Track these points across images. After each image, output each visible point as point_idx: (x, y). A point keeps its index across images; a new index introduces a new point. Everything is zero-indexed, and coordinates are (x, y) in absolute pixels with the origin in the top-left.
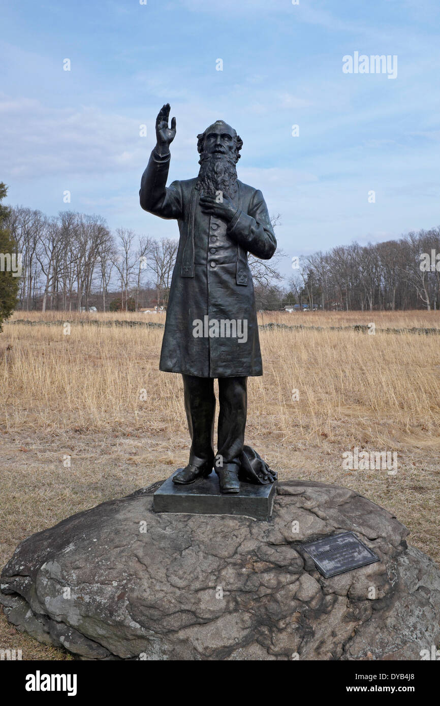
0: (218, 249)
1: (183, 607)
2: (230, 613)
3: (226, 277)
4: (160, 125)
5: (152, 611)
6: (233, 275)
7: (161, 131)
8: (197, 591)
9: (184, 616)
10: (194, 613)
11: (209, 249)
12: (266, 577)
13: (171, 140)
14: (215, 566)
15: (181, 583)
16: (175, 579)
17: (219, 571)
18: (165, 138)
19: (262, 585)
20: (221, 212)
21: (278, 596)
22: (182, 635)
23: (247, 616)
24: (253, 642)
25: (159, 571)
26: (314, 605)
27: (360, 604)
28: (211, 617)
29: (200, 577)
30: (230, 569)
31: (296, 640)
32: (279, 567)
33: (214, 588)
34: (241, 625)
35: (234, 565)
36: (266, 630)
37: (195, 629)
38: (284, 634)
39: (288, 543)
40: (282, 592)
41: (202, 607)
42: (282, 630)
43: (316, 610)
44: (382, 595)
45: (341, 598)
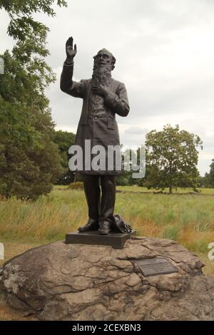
0: (99, 111)
1: (66, 283)
2: (90, 288)
3: (102, 124)
4: (68, 47)
5: (50, 284)
6: (106, 123)
7: (68, 51)
8: (75, 276)
9: (65, 287)
10: (71, 286)
11: (94, 111)
12: (112, 272)
13: (74, 56)
14: (87, 266)
15: (67, 272)
16: (64, 270)
17: (88, 268)
18: (70, 54)
19: (108, 276)
20: (101, 92)
21: (116, 282)
22: (63, 296)
23: (98, 290)
24: (100, 303)
25: (57, 266)
26: (135, 288)
27: (164, 292)
28: (79, 289)
29: (78, 270)
30: (94, 268)
31: (123, 305)
32: (120, 269)
33: (84, 276)
34: (94, 294)
35: (97, 266)
36: (107, 298)
37: (71, 294)
38: (117, 301)
39: (129, 259)
40: (119, 280)
41: (76, 284)
42: (116, 299)
43: (136, 291)
44: (177, 289)
45: (152, 287)
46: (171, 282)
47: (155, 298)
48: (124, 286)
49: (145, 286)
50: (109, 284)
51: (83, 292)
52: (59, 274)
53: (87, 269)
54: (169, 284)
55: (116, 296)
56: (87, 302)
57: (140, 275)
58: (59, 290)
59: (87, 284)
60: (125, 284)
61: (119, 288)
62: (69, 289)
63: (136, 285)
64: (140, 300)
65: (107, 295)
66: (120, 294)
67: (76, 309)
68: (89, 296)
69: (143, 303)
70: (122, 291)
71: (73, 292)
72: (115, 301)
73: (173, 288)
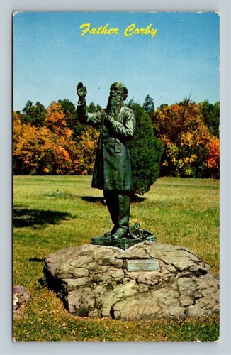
1: (71, 272)
2: (85, 277)
3: (111, 149)
6: (114, 148)
7: (79, 93)
12: (104, 267)
19: (101, 269)
21: (104, 274)
22: (66, 280)
23: (90, 278)
24: (88, 286)
26: (117, 279)
27: (141, 285)
28: (78, 276)
29: (82, 264)
30: (94, 263)
31: (104, 290)
32: (112, 265)
33: (84, 268)
34: (86, 281)
35: (97, 262)
36: (95, 284)
37: (71, 279)
38: (101, 287)
39: (123, 258)
40: (107, 273)
41: (76, 273)
42: (101, 285)
43: (117, 281)
44: (153, 284)
45: (132, 280)
46: (148, 278)
47: (133, 288)
48: (108, 277)
49: (126, 279)
50: (99, 274)
51: (80, 279)
52: (68, 265)
53: (88, 263)
54: (146, 279)
55: (101, 283)
56: (80, 285)
57: (125, 270)
58: (64, 276)
59: (84, 273)
60: (111, 276)
61: (104, 278)
62: (71, 276)
63: (118, 277)
64: (120, 288)
66: (104, 282)
69: (122, 290)
70: (106, 280)
71: (73, 278)
72: (99, 287)
73: (149, 282)
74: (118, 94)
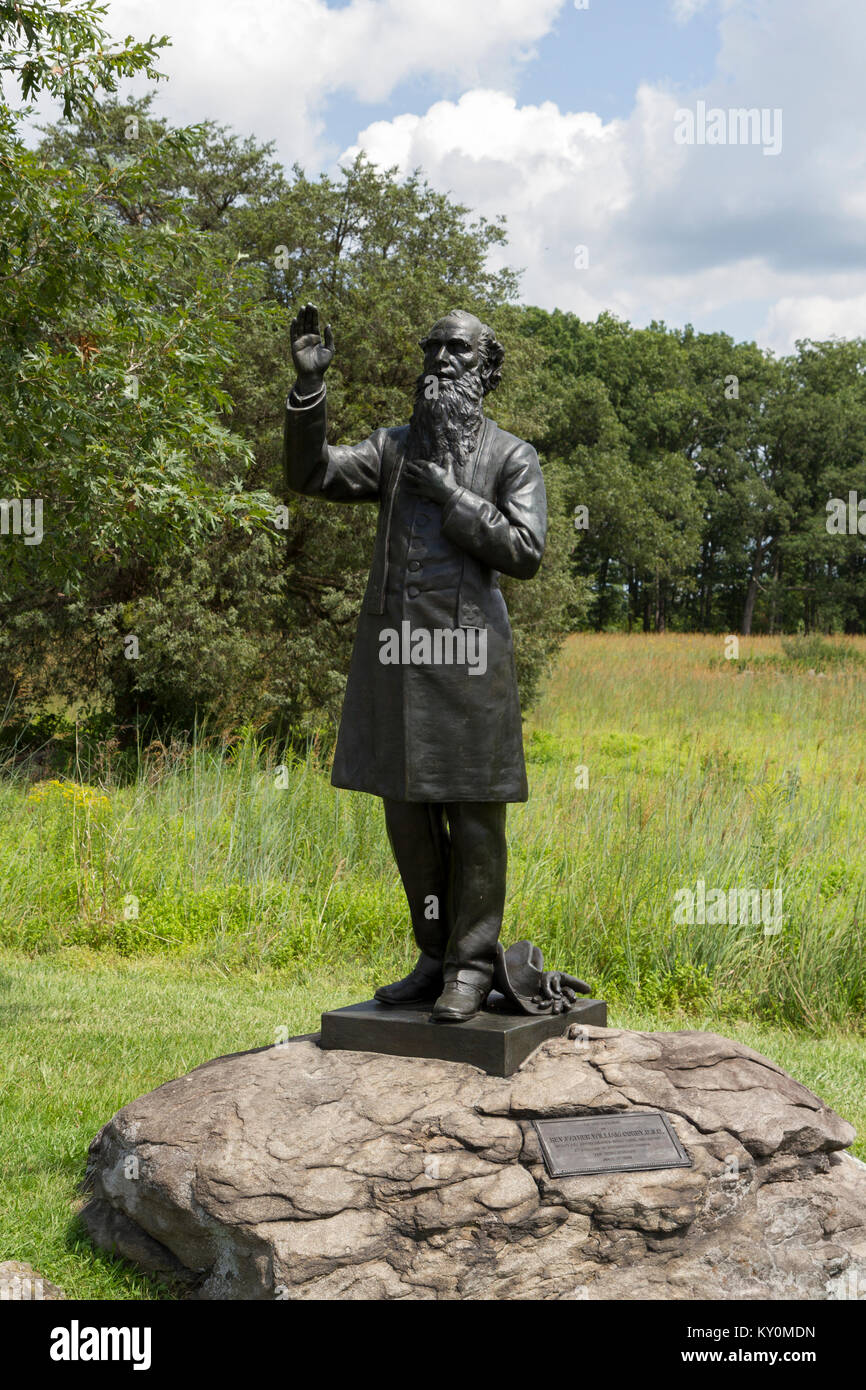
0: (424, 562)
1: (278, 1190)
2: (356, 1209)
3: (436, 616)
4: (299, 343)
5: (223, 1189)
6: (453, 610)
7: (299, 354)
8: (310, 1167)
9: (274, 1202)
10: (291, 1200)
12: (437, 1159)
14: (360, 1133)
15: (287, 1152)
16: (278, 1146)
17: (363, 1143)
18: (309, 366)
19: (422, 1172)
21: (446, 1193)
22: (263, 1231)
23: (381, 1218)
24: (380, 1259)
25: (259, 1131)
26: (511, 1217)
27: (617, 1234)
28: (318, 1210)
29: (324, 1148)
30: (384, 1143)
31: (459, 1267)
32: (471, 1149)
33: (342, 1167)
34: (365, 1230)
35: (395, 1136)
36: (408, 1244)
37: (288, 1226)
38: (439, 1255)
39: (514, 1114)
40: (456, 1188)
41: (309, 1192)
42: (437, 1248)
43: (512, 1227)
44: (668, 1226)
45: (577, 1216)
46: (648, 1202)
47: (582, 1252)
48: (469, 1208)
49: (548, 1212)
50: (422, 1197)
51: (330, 1222)
52: (260, 1157)
53: (356, 1145)
54: (639, 1209)
55: (438, 1240)
56: (338, 1252)
57: (539, 1171)
58: (252, 1210)
59: (346, 1194)
60: (477, 1200)
61: (449, 1215)
62: (284, 1209)
63: (514, 1206)
64: (525, 1255)
65: (406, 1235)
66: (452, 1232)
67: (297, 1274)
68: (345, 1234)
69: (536, 1266)
70: (461, 1225)
71: (297, 1220)
72: (430, 1256)
73: (654, 1222)
74: (467, 366)
